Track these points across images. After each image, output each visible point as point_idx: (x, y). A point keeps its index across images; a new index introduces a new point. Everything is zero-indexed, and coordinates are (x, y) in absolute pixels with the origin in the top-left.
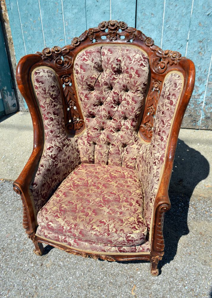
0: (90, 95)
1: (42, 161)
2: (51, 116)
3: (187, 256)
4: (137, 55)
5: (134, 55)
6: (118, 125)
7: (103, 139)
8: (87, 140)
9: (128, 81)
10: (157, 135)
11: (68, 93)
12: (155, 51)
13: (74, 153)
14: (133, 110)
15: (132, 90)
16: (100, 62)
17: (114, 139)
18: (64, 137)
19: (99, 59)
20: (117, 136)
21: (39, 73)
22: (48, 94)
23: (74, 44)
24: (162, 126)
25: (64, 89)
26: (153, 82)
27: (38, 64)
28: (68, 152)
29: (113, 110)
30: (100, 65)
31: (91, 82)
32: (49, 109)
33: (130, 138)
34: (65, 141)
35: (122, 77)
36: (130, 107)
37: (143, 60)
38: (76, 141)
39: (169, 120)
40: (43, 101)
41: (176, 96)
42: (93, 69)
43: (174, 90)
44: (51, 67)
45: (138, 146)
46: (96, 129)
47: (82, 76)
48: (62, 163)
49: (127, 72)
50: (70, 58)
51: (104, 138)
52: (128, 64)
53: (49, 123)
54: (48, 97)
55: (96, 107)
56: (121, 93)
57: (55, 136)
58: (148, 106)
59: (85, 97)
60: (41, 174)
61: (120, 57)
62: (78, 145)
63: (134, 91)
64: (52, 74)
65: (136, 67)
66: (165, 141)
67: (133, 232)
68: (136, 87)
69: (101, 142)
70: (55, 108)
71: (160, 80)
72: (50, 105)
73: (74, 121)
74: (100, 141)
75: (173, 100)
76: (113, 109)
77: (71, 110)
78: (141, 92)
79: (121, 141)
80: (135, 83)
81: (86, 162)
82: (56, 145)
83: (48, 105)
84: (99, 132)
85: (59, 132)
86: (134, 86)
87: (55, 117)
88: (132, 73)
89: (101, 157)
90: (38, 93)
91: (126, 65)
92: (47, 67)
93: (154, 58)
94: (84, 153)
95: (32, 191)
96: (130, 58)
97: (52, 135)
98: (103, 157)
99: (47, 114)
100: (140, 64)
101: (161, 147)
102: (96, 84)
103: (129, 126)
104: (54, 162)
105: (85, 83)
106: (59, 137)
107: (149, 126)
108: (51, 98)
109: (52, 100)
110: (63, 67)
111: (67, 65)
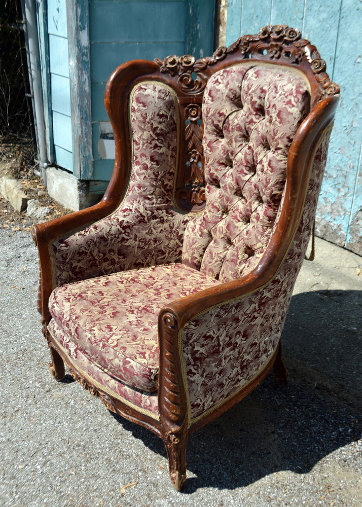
0: (216, 144)
1: (102, 223)
2: (146, 162)
3: (262, 499)
4: (289, 85)
5: (283, 84)
6: (247, 208)
7: (221, 230)
8: (201, 225)
9: (267, 129)
11: (192, 135)
13: (172, 239)
14: (268, 183)
16: (238, 90)
17: (235, 234)
18: (160, 204)
19: (237, 84)
20: (242, 229)
21: (145, 89)
22: (149, 125)
25: (187, 127)
27: (149, 76)
28: (159, 231)
29: (243, 178)
30: (238, 95)
31: (219, 121)
32: (145, 150)
33: (259, 238)
34: (160, 211)
36: (264, 176)
37: (295, 95)
38: (185, 222)
40: (138, 134)
42: (224, 99)
44: (170, 85)
46: (216, 207)
47: (208, 108)
48: (137, 242)
49: (269, 113)
50: (205, 77)
51: (222, 228)
52: (272, 99)
53: (139, 172)
54: (147, 129)
55: (222, 167)
56: (257, 149)
57: (143, 196)
59: (207, 145)
60: (85, 237)
61: (266, 85)
62: (185, 229)
63: (274, 150)
64: (167, 96)
65: (280, 105)
67: (136, 358)
68: (276, 141)
69: (218, 233)
70: (156, 150)
72: (147, 142)
73: (192, 187)
74: (216, 230)
76: (243, 176)
77: (193, 166)
78: (284, 152)
79: (244, 240)
80: (275, 134)
81: (186, 262)
82: (138, 210)
83: (144, 141)
84: (220, 215)
85: (152, 192)
86: (273, 139)
87: (152, 165)
88: (273, 115)
89: (210, 260)
90: (134, 119)
91: (269, 99)
92: (164, 85)
94: (188, 244)
95: (55, 250)
96: (277, 88)
97: (138, 192)
98: (214, 262)
99: (139, 157)
100: (286, 101)
102: (224, 125)
103: (262, 214)
104: (121, 233)
105: (210, 121)
106: (149, 199)
108: (151, 133)
109: (154, 136)
110: (191, 90)
111: (198, 89)
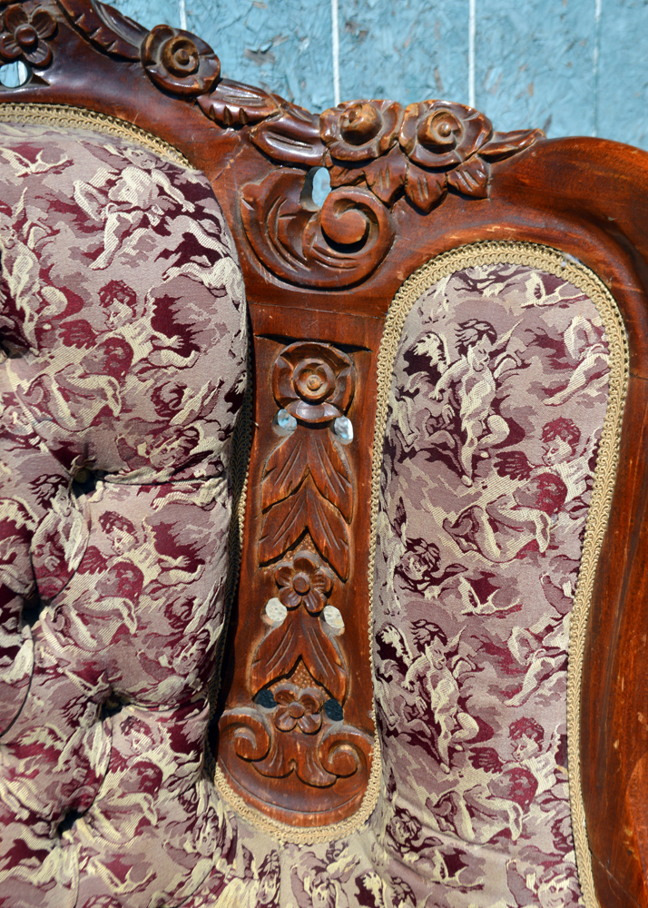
4: (128, 174)
5: (100, 181)
6: (67, 778)
9: (98, 406)
10: (469, 769)
12: (254, 121)
14: (179, 622)
15: (143, 469)
20: (70, 873)
24: (493, 689)
26: (278, 361)
29: (8, 675)
33: (188, 847)
35: (26, 385)
36: (151, 606)
37: (190, 207)
39: (549, 629)
41: (584, 436)
43: (550, 392)
45: (256, 884)
49: (80, 334)
52: (76, 266)
56: (49, 520)
58: (268, 557)
63: (163, 476)
65: (150, 278)
66: (550, 799)
68: (180, 433)
71: (346, 340)
75: (564, 470)
78: (218, 463)
80: (167, 410)
86: (158, 432)
88: (127, 332)
91: (52, 274)
93: (258, 183)
96: (76, 209)
100: (173, 248)
101: (532, 855)
103: (163, 757)
107: (307, 700)
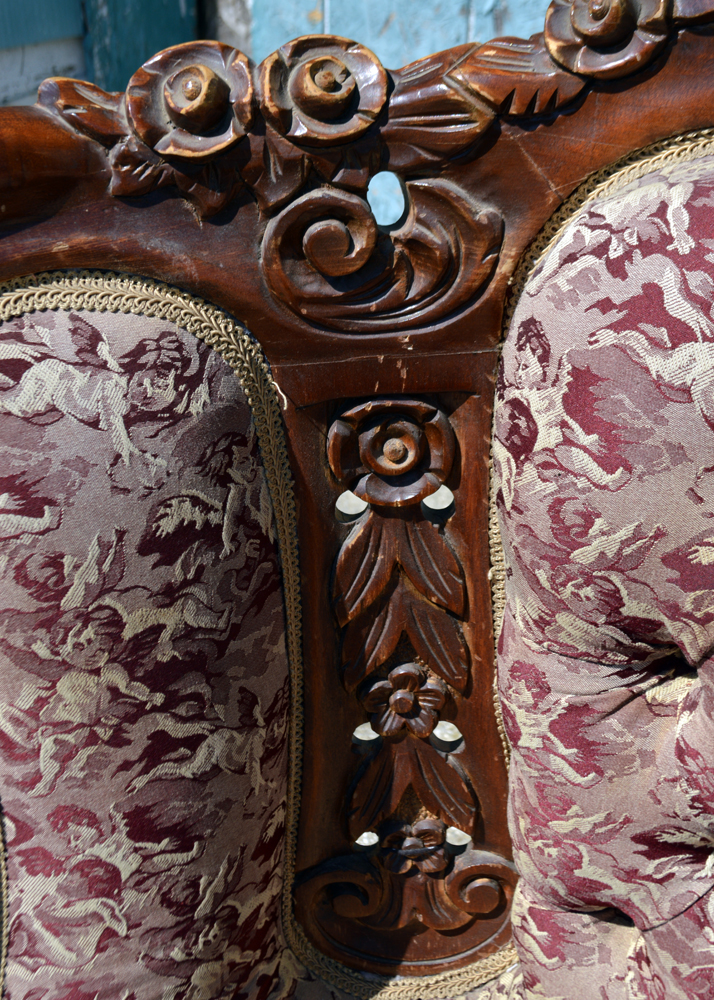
0: (629, 725)
2: (101, 851)
11: (393, 584)
21: (18, 369)
22: (89, 632)
23: (569, 49)
25: (350, 541)
31: (674, 612)
32: (84, 784)
47: (569, 507)
50: (484, 211)
53: (62, 913)
54: (79, 661)
59: (552, 726)
70: (164, 769)
72: (93, 739)
73: (406, 855)
77: (399, 746)
83: (70, 738)
87: (146, 858)
99: (44, 824)
105: (590, 590)
108: (115, 676)
109: (141, 692)
110: (373, 306)
111: (423, 295)
